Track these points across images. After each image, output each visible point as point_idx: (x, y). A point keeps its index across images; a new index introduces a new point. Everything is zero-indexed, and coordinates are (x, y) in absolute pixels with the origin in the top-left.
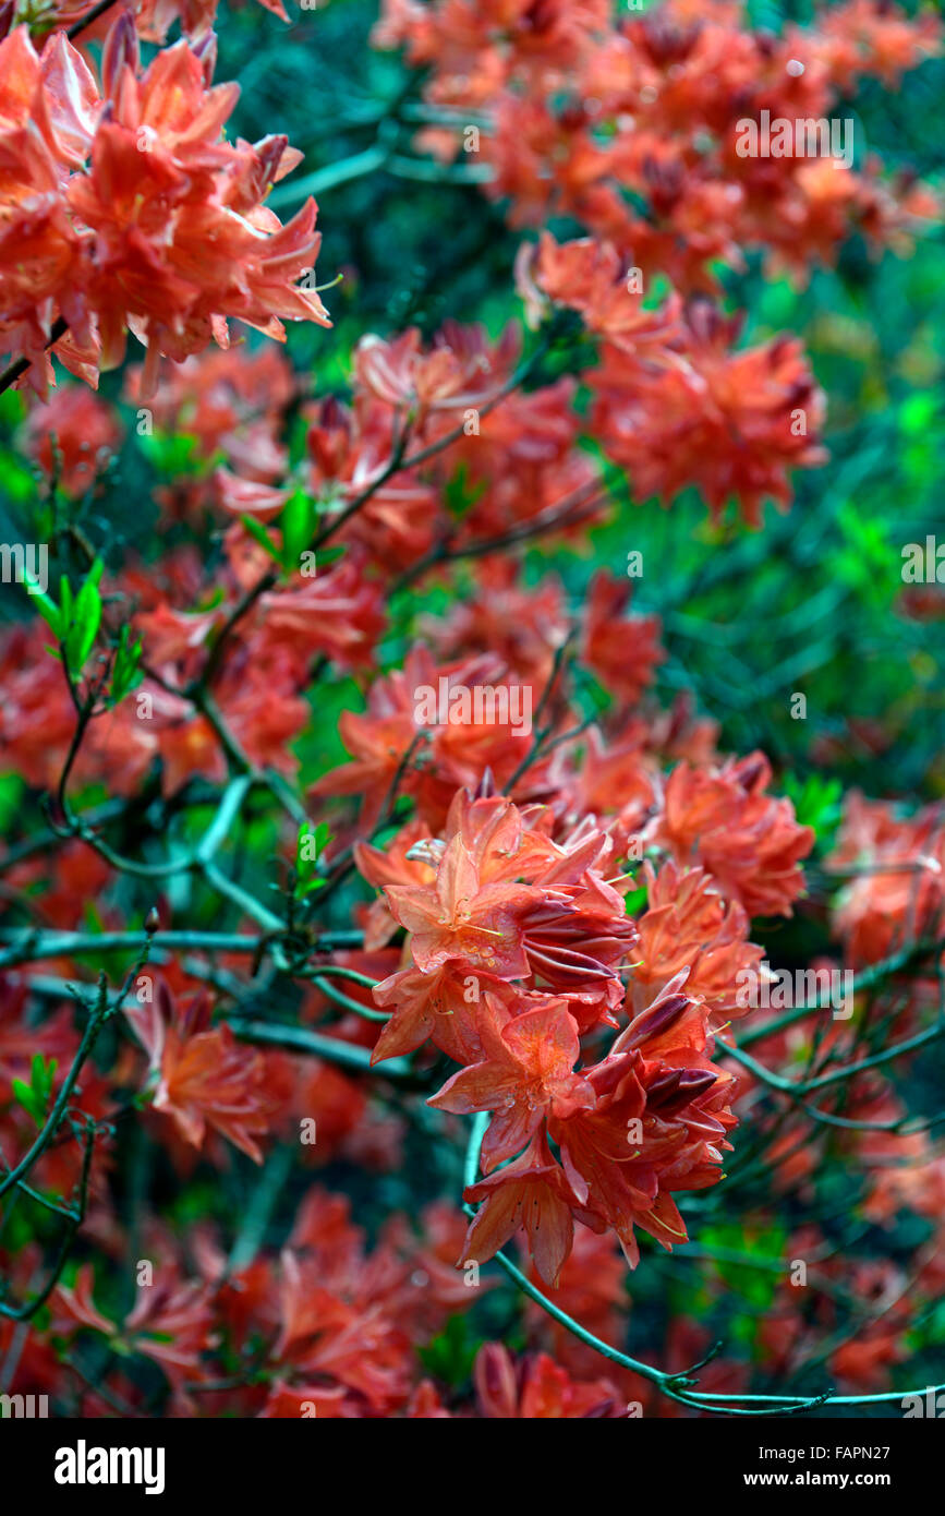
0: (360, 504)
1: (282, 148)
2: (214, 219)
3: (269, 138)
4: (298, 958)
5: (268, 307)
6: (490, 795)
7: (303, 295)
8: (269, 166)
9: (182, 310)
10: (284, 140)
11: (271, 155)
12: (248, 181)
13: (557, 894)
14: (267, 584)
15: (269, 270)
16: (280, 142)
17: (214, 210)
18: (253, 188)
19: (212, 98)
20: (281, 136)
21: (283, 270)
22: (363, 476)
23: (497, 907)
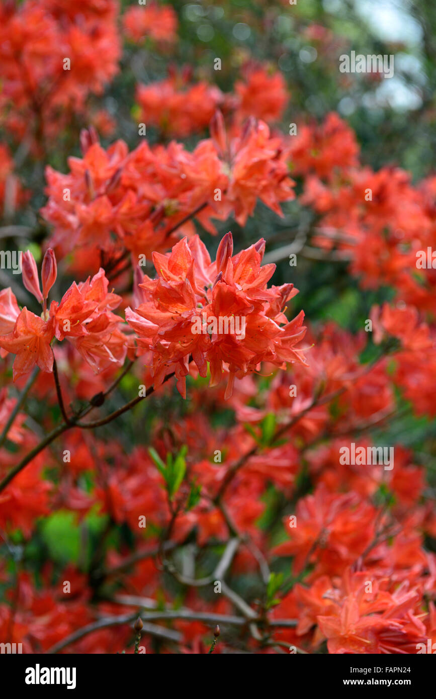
0: (296, 420)
1: (291, 289)
2: (261, 321)
3: (285, 285)
4: (266, 634)
5: (282, 358)
6: (361, 570)
7: (296, 352)
8: (285, 297)
9: (247, 361)
10: (292, 286)
11: (285, 292)
12: (276, 303)
13: (395, 623)
14: (253, 453)
15: (284, 342)
16: (290, 287)
17: (261, 317)
18: (278, 306)
19: (263, 270)
20: (291, 284)
21: (289, 342)
22: (298, 406)
23: (367, 627)
